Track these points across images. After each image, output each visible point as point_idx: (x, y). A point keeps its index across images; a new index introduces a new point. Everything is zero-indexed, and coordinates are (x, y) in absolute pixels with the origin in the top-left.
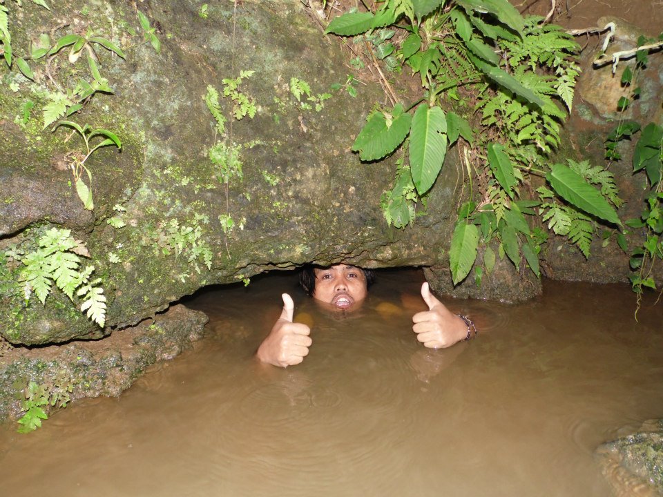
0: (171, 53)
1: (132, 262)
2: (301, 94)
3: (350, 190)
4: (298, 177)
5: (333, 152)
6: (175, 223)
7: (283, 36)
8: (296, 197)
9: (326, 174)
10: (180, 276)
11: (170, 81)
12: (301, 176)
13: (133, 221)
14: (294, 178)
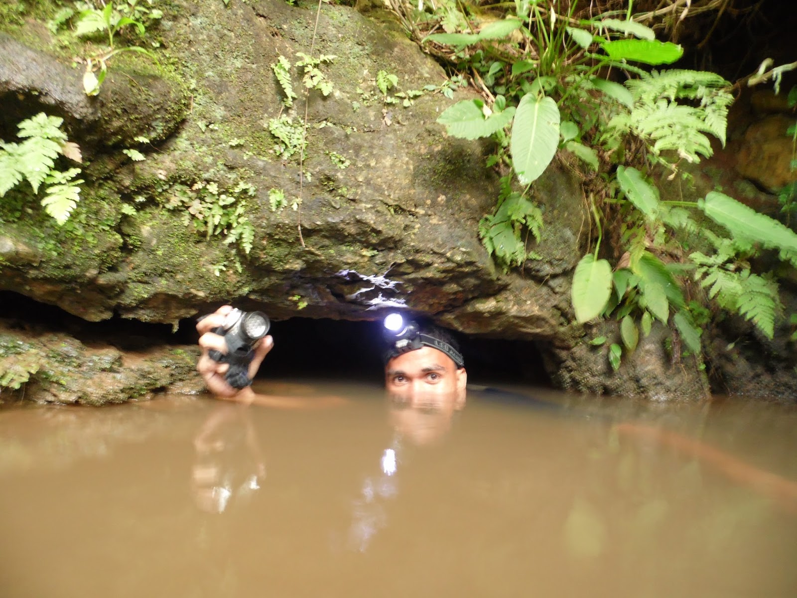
0: (242, 11)
1: (152, 227)
2: (387, 88)
3: (439, 199)
4: (373, 163)
5: (419, 149)
6: (213, 188)
7: (374, 32)
8: (368, 182)
9: (408, 169)
10: (215, 267)
11: (235, 35)
12: (376, 163)
13: (160, 171)
14: (368, 163)
